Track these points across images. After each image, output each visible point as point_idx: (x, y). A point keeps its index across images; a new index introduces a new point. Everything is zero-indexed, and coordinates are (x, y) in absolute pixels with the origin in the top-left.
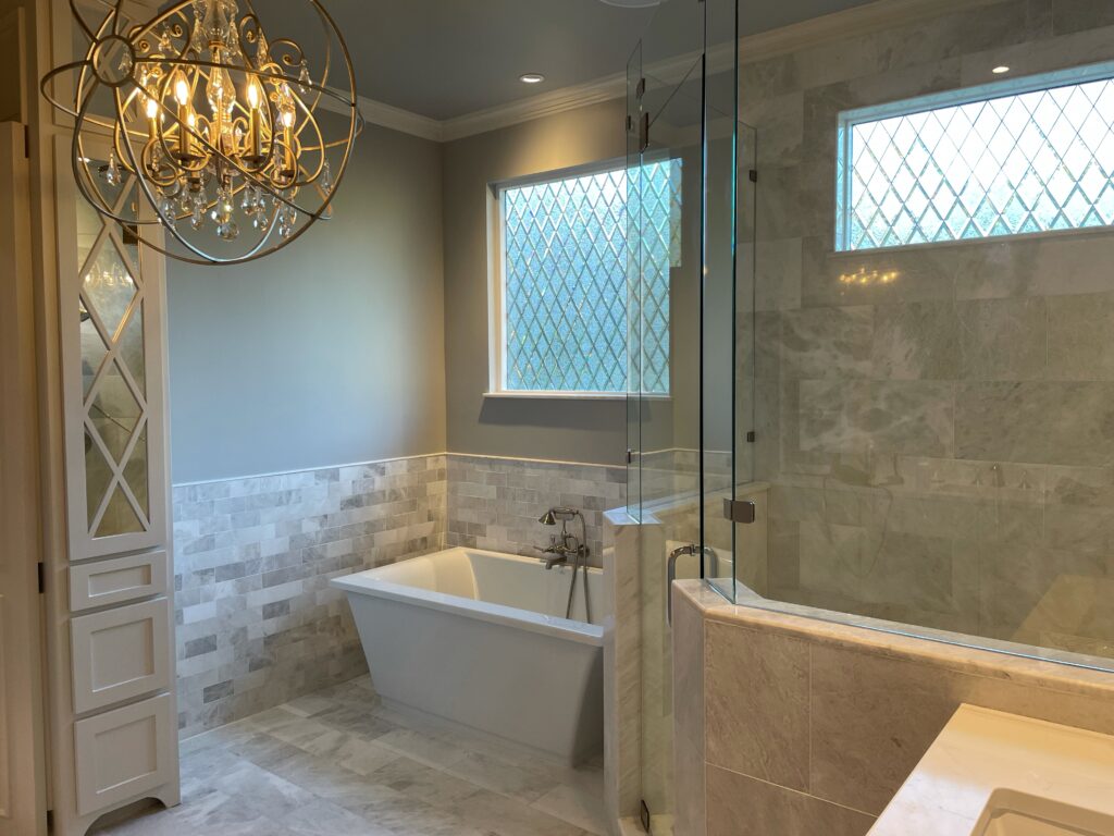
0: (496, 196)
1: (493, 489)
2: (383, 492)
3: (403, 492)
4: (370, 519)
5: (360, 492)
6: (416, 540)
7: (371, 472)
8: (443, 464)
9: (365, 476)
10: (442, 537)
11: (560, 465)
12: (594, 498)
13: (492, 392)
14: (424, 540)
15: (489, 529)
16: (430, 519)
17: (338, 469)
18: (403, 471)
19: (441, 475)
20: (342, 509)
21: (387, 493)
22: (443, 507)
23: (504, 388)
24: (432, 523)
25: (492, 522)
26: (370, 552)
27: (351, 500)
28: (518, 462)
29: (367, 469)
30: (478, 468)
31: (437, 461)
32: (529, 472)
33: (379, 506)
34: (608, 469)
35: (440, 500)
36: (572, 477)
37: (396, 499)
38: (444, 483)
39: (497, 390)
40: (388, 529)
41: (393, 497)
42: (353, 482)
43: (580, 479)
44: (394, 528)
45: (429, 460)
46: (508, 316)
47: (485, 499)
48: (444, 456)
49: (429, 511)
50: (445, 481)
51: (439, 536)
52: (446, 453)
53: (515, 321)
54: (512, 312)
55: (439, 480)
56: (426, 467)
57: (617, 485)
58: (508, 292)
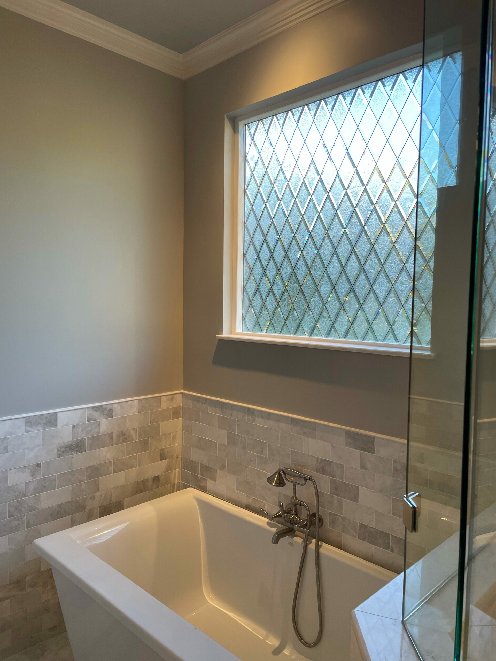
0: (235, 130)
1: (224, 433)
2: (110, 435)
3: (133, 433)
4: (94, 463)
5: (81, 436)
6: (147, 480)
7: (96, 415)
8: (179, 401)
9: (89, 420)
10: (176, 476)
11: (293, 419)
12: (330, 463)
13: (226, 334)
14: (157, 479)
15: (219, 473)
16: (162, 458)
17: (56, 413)
18: (134, 411)
19: (176, 413)
20: (59, 455)
21: (114, 435)
22: (178, 444)
23: (239, 330)
24: (165, 461)
25: (222, 467)
26: (93, 498)
27: (72, 445)
28: (249, 409)
29: (91, 412)
30: (211, 411)
31: (172, 399)
32: (260, 422)
33: (105, 449)
34: (348, 433)
35: (174, 438)
36: (305, 434)
37: (125, 440)
38: (180, 421)
39: (231, 333)
40: (115, 472)
41: (122, 439)
42: (74, 426)
43: (314, 437)
44: (122, 470)
45: (163, 399)
46: (244, 255)
47: (216, 443)
48: (180, 395)
49: (162, 450)
50: (180, 419)
51: (173, 474)
52: (182, 391)
53: (251, 262)
54: (249, 252)
55: (174, 418)
56: (159, 406)
57: (358, 453)
58: (246, 231)
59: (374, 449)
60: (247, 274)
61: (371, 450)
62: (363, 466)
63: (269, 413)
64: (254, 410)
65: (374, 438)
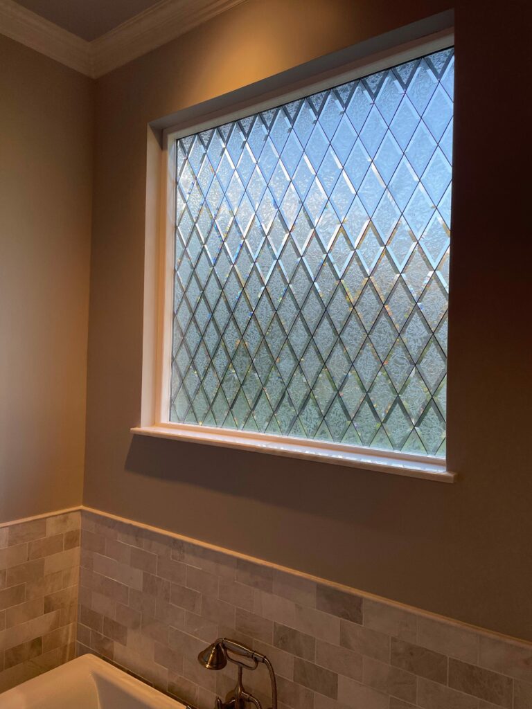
0: (162, 145)
1: (138, 574)
6: (21, 646)
8: (76, 522)
10: (68, 633)
11: (239, 560)
12: (294, 633)
13: (145, 427)
14: (37, 643)
15: (131, 636)
16: (48, 609)
19: (71, 540)
22: (73, 586)
23: (164, 420)
24: (52, 615)
25: (135, 626)
28: (175, 540)
31: (65, 521)
32: (191, 562)
34: (320, 588)
35: (67, 577)
36: (256, 585)
38: (76, 551)
39: (153, 424)
43: (270, 591)
45: (50, 522)
46: (174, 315)
47: (127, 588)
48: (79, 513)
49: (46, 598)
50: (77, 550)
51: (65, 632)
52: (82, 507)
53: (183, 325)
54: (180, 310)
55: (67, 548)
56: (44, 533)
57: (336, 620)
58: (177, 282)
59: (361, 617)
60: (177, 342)
61: (357, 619)
62: (344, 643)
63: (205, 549)
64: (182, 542)
65: (361, 599)
